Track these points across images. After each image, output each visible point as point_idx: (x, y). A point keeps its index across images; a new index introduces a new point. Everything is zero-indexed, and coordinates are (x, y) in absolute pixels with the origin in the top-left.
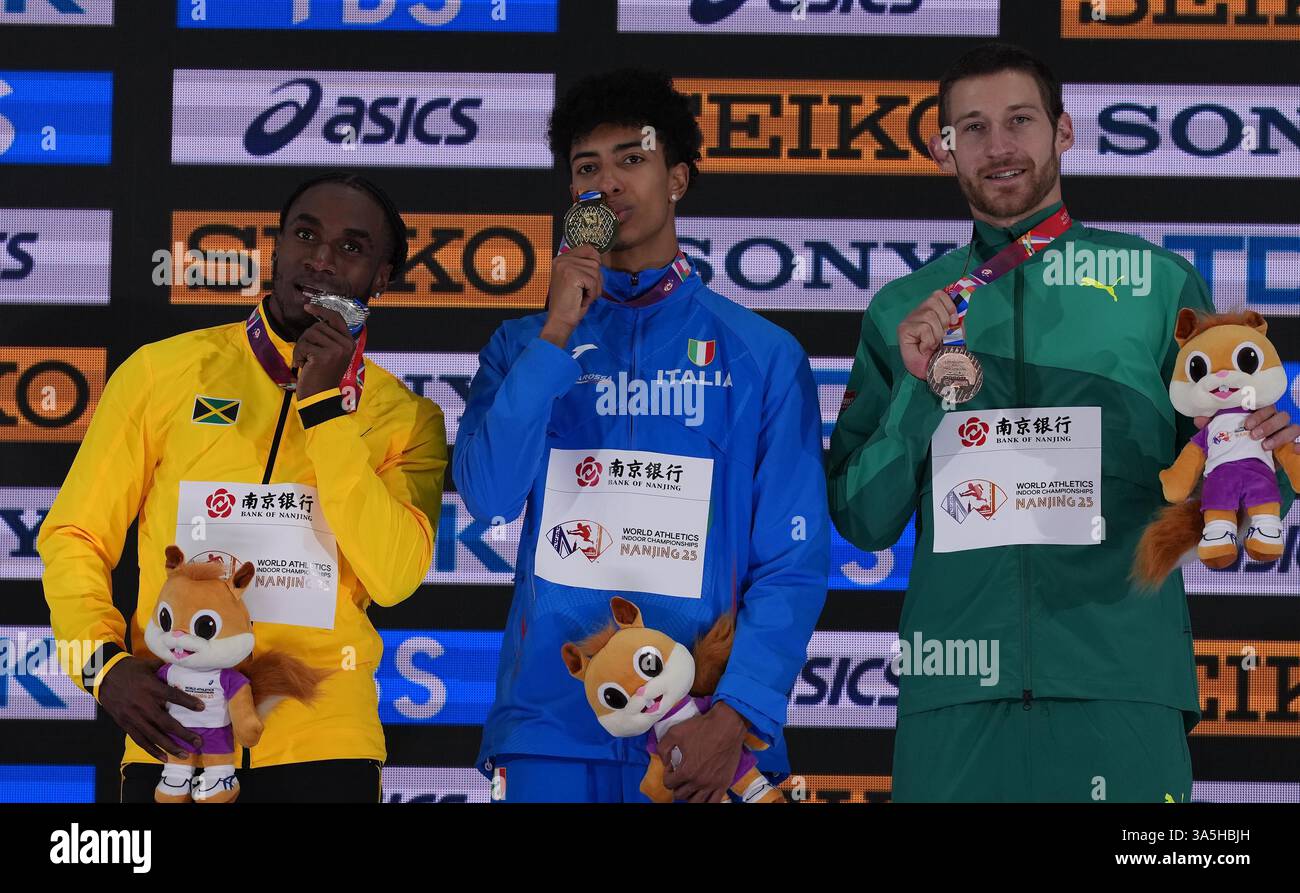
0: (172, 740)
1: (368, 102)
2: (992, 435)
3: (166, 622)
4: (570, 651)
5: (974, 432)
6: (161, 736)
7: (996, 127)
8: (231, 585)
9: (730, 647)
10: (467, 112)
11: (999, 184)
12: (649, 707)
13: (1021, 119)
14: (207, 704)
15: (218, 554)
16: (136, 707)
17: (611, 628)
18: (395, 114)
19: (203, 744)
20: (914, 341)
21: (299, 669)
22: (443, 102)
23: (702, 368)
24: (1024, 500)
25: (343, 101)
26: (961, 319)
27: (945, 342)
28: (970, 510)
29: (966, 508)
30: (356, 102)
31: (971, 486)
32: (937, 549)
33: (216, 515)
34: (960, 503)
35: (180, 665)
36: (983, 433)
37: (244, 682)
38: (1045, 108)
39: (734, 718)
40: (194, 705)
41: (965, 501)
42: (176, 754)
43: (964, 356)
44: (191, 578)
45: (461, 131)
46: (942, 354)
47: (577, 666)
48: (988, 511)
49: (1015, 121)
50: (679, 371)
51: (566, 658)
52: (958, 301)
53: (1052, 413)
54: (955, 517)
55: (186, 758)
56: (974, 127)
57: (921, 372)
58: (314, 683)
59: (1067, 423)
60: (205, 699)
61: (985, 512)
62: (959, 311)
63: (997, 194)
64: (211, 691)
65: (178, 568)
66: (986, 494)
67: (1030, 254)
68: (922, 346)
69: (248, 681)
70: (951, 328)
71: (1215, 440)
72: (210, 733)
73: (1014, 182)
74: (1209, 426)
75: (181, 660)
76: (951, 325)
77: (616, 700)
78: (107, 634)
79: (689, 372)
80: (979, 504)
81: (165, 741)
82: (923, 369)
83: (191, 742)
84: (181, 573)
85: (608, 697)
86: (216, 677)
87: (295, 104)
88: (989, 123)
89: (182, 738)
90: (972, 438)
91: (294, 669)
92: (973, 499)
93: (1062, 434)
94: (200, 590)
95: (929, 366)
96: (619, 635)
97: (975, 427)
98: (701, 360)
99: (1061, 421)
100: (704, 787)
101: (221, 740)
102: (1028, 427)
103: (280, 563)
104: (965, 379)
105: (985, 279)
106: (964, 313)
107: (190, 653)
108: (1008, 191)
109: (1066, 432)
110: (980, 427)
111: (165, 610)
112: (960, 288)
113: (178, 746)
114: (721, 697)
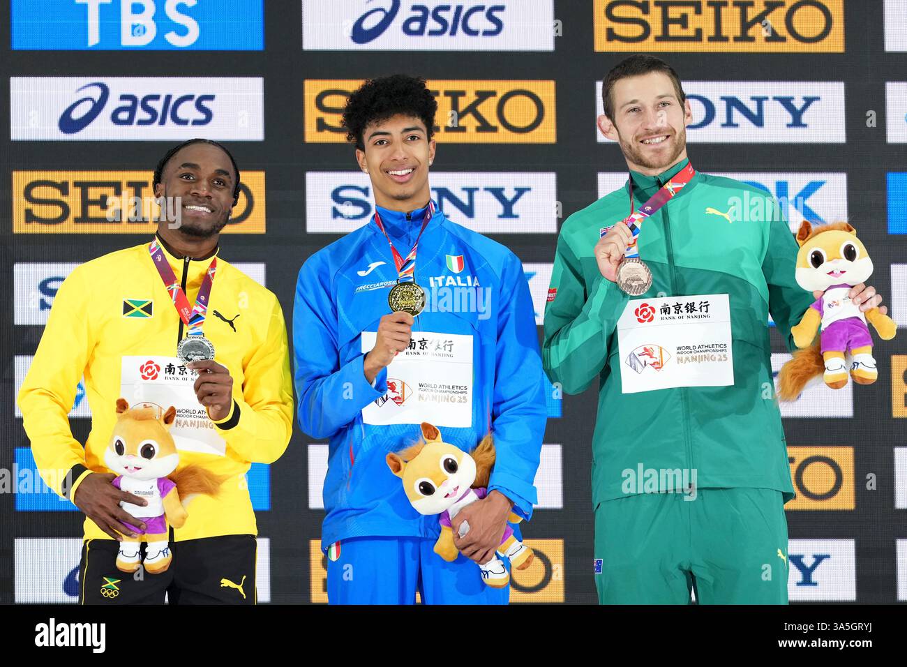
0: (126, 526)
1: (140, 98)
2: (657, 315)
3: (120, 449)
4: (392, 458)
5: (645, 313)
6: (119, 524)
7: (650, 109)
8: (163, 422)
9: (494, 455)
10: (205, 103)
11: (652, 147)
12: (450, 493)
13: (664, 104)
14: (149, 502)
15: (150, 405)
16: (101, 506)
17: (421, 442)
18: (158, 106)
19: (147, 528)
20: (606, 256)
21: (210, 476)
22: (190, 97)
23: (458, 275)
24: (682, 358)
25: (123, 97)
26: (635, 240)
27: (626, 256)
28: (645, 365)
29: (643, 364)
30: (133, 98)
31: (645, 349)
32: (624, 391)
33: (147, 378)
34: (638, 360)
35: (131, 477)
36: (652, 313)
37: (172, 486)
38: (677, 97)
39: (503, 501)
40: (140, 503)
41: (642, 359)
42: (129, 535)
43: (639, 264)
44: (136, 419)
45: (202, 116)
46: (625, 264)
47: (398, 468)
48: (658, 366)
49: (660, 106)
50: (443, 277)
51: (390, 464)
52: (633, 228)
53: (697, 299)
54: (635, 370)
55: (136, 538)
56: (634, 110)
57: (613, 277)
58: (219, 484)
59: (707, 306)
60: (147, 498)
61: (656, 365)
62: (634, 235)
63: (651, 154)
64: (152, 493)
65: (125, 413)
66: (656, 354)
67: (673, 195)
68: (612, 258)
69: (175, 485)
70: (629, 246)
71: (830, 305)
72: (152, 520)
73: (662, 145)
74: (824, 297)
75: (133, 473)
76: (629, 245)
77: (427, 489)
78: (75, 459)
79: (450, 278)
80: (652, 361)
81: (122, 528)
82: (613, 275)
83: (139, 527)
84: (128, 416)
85: (422, 488)
86: (155, 483)
87: (92, 99)
88: (644, 107)
89: (133, 525)
90: (644, 317)
91: (207, 476)
92: (647, 358)
93: (704, 313)
94: (142, 427)
95: (617, 272)
96: (427, 447)
97: (646, 310)
98: (456, 269)
99: (703, 304)
100: (483, 547)
101: (157, 524)
102: (681, 309)
103: (192, 412)
104: (640, 280)
105: (648, 213)
106: (637, 236)
107: (138, 469)
108: (658, 152)
109: (707, 312)
110: (649, 310)
111: (119, 441)
112: (633, 220)
113: (131, 530)
114: (495, 487)
